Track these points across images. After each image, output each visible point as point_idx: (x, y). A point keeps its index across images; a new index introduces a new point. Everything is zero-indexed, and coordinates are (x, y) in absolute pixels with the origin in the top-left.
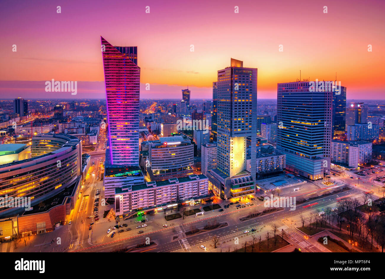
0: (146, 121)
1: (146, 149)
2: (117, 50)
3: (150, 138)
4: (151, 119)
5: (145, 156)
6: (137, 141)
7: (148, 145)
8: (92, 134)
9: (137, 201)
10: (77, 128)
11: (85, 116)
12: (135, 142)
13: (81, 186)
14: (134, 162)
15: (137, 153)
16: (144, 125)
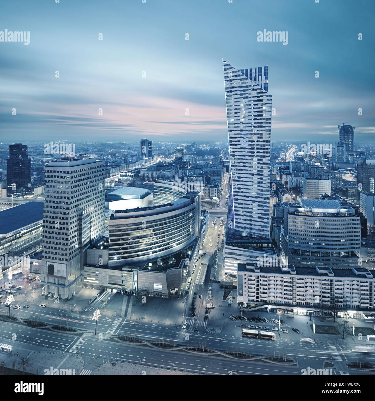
0: (280, 173)
1: (281, 215)
2: (241, 74)
3: (287, 198)
4: (288, 171)
5: (279, 225)
6: (267, 201)
7: (283, 209)
8: (212, 186)
9: (266, 289)
10: (197, 177)
11: (205, 162)
12: (265, 202)
13: (199, 251)
14: (263, 231)
15: (268, 219)
16: (278, 179)
